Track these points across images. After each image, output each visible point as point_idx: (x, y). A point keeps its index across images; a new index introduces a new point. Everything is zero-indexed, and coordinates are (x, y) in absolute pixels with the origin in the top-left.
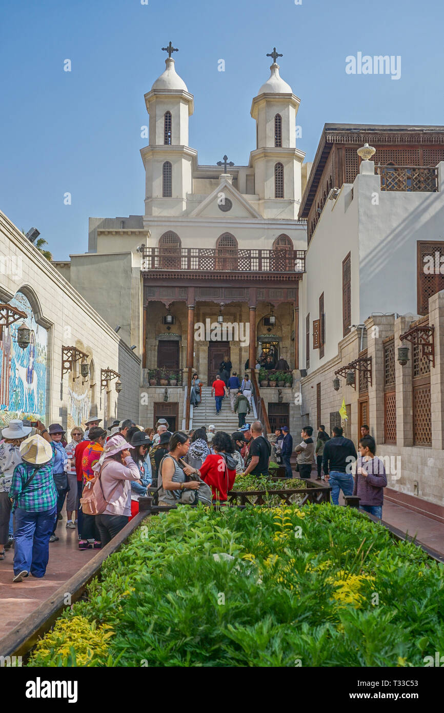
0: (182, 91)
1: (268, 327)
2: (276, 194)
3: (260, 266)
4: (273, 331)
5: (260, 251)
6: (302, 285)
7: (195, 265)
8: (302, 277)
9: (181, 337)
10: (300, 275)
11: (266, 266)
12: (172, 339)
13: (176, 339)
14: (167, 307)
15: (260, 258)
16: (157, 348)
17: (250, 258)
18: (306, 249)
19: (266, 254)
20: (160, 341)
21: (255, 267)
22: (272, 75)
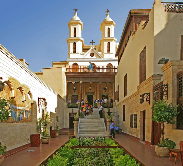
0: (79, 21)
1: (105, 91)
2: (108, 51)
3: (103, 71)
4: (107, 91)
5: (103, 66)
6: (116, 76)
7: (82, 71)
8: (116, 74)
9: (78, 94)
10: (115, 73)
11: (105, 71)
12: (76, 95)
13: (77, 94)
14: (73, 84)
15: (103, 68)
16: (71, 97)
17: (100, 68)
18: (118, 65)
19: (105, 67)
20: (72, 95)
21: (101, 71)
22: (107, 16)
